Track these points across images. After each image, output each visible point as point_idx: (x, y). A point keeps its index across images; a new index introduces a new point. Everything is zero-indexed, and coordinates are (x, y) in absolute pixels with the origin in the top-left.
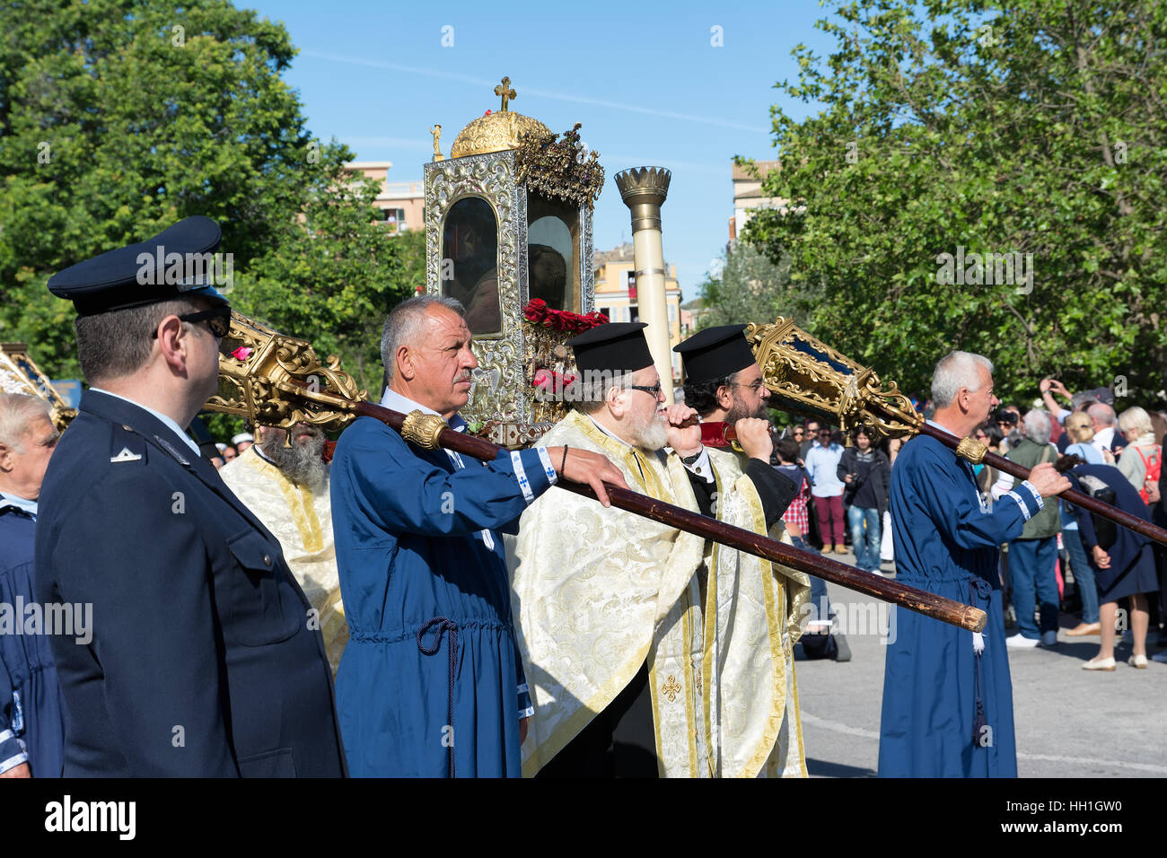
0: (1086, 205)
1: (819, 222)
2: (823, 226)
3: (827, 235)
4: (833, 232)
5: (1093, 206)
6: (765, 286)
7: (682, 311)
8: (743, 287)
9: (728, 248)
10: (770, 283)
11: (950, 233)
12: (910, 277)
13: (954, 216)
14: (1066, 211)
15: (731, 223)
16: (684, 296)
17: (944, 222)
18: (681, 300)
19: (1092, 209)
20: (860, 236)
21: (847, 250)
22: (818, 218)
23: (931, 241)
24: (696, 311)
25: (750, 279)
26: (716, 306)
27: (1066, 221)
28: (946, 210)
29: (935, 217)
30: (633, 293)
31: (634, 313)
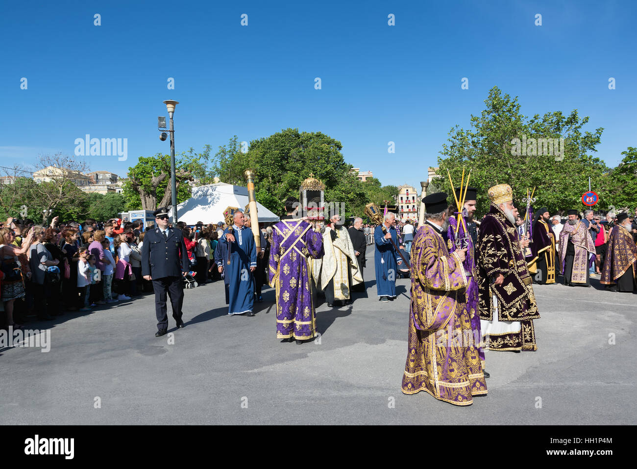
5: (506, 176)
30: (408, 194)
31: (408, 198)
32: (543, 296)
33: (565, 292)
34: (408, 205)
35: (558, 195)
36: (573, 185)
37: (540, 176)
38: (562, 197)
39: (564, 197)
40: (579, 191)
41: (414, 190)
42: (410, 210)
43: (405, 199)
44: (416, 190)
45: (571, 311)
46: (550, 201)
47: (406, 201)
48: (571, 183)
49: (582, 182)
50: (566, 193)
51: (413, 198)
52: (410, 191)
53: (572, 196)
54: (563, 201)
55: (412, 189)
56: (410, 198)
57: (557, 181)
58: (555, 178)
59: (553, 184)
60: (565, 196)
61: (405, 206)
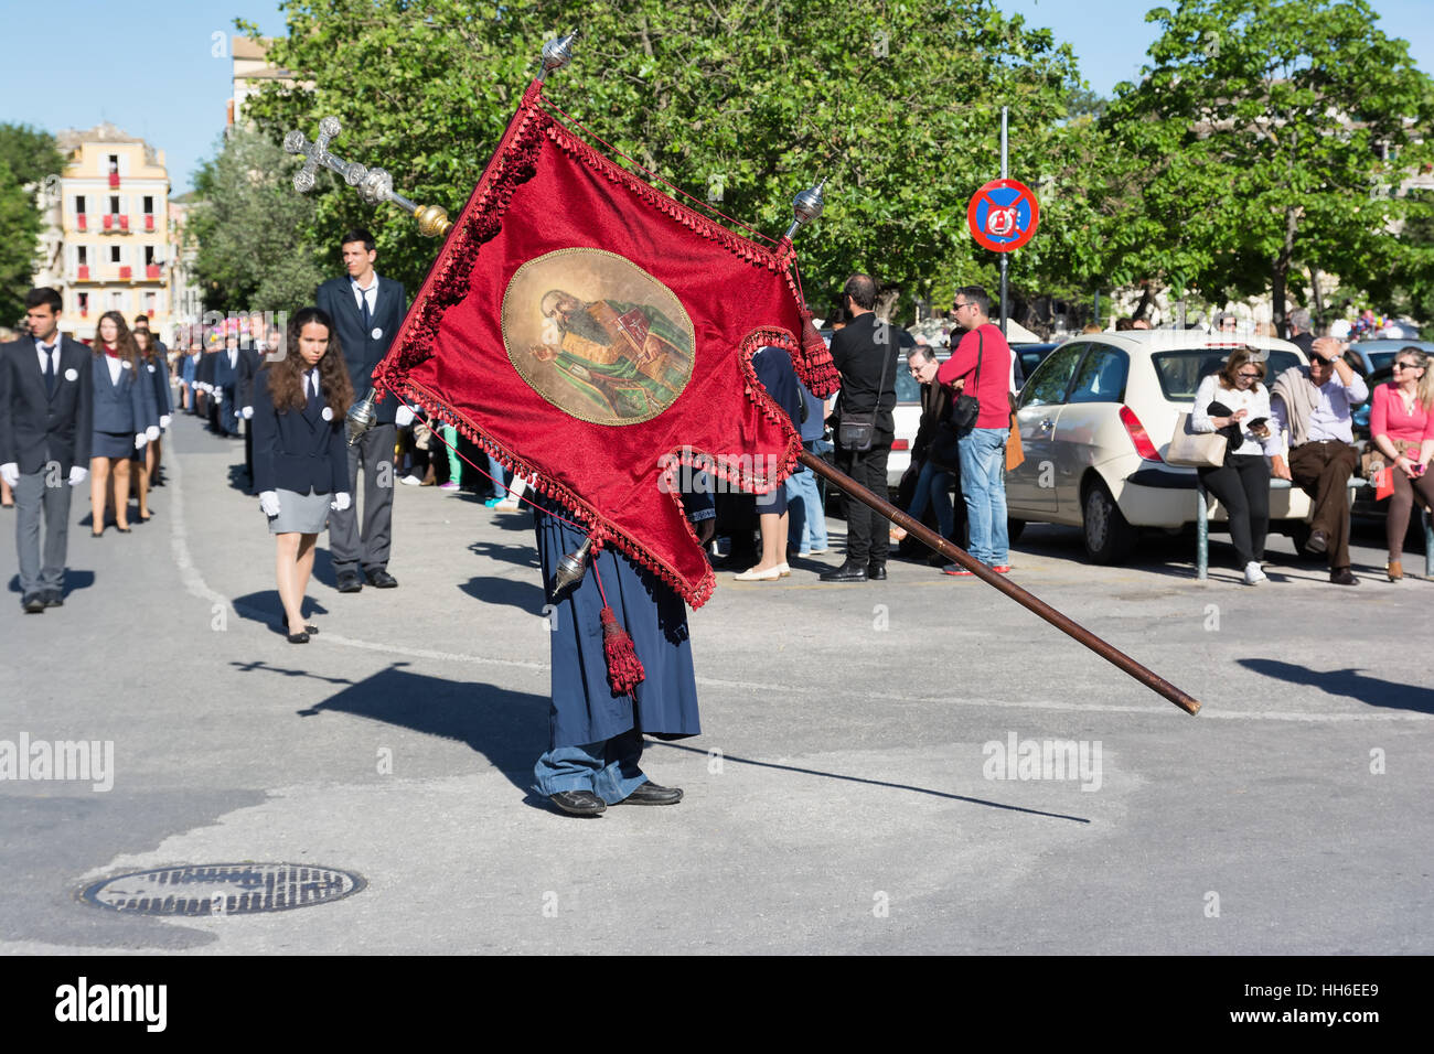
0: (624, 94)
1: (329, 97)
2: (334, 101)
3: (338, 111)
4: (345, 108)
5: (631, 95)
6: (267, 176)
7: (172, 205)
8: (240, 177)
9: (226, 135)
10: (272, 174)
11: (478, 115)
12: (431, 162)
13: (483, 98)
14: (602, 100)
15: (230, 106)
16: (173, 188)
17: (472, 103)
18: (170, 191)
19: (630, 99)
20: (375, 114)
21: (361, 130)
22: (329, 92)
23: (457, 122)
24: (185, 206)
25: (250, 169)
26: (210, 198)
27: (601, 109)
28: (474, 89)
29: (463, 96)
30: (115, 180)
31: (115, 203)
32: (774, 687)
33: (872, 663)
34: (116, 240)
35: (868, 205)
36: (937, 158)
37: (789, 103)
38: (886, 216)
39: (898, 215)
40: (963, 187)
41: (150, 162)
42: (126, 272)
43: (98, 209)
44: (161, 157)
45: (894, 746)
46: (833, 230)
47: (107, 223)
48: (926, 146)
49: (973, 145)
50: (907, 193)
51: (148, 202)
52: (130, 160)
53: (930, 211)
54: (886, 234)
55: (138, 150)
56: (132, 208)
57: (867, 132)
58: (860, 118)
59: (845, 145)
60: (900, 207)
61: (99, 248)
